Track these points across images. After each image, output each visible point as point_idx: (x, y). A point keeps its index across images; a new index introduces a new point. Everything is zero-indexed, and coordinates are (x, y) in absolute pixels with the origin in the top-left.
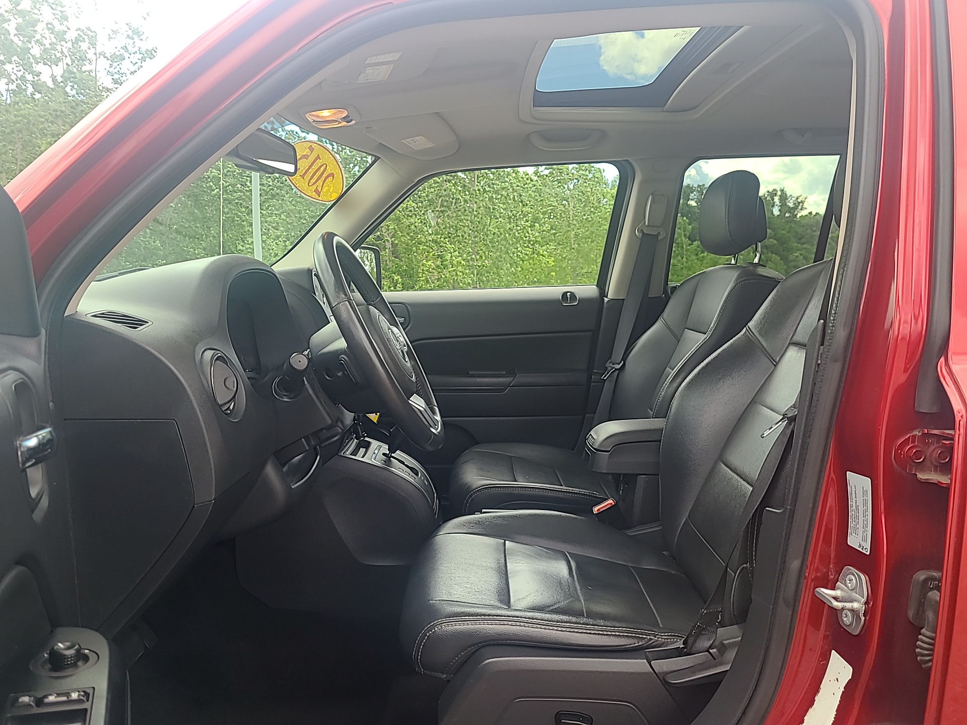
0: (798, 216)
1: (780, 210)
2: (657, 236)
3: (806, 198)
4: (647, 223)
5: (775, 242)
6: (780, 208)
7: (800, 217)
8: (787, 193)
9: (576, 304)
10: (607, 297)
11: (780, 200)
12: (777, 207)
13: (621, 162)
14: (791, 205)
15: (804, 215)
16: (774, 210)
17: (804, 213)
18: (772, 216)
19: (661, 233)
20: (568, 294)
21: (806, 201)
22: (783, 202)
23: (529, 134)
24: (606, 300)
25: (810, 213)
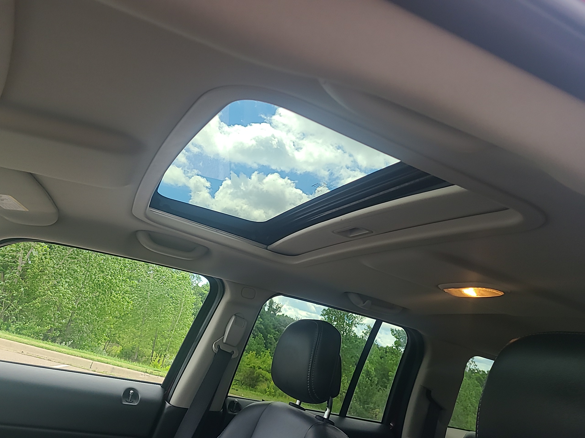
0: (277, 315)
1: (268, 309)
2: (231, 354)
3: (282, 306)
4: (224, 341)
5: (262, 327)
6: (268, 307)
7: (278, 315)
8: (274, 301)
9: (136, 404)
10: (169, 403)
11: (270, 304)
12: (267, 307)
13: (215, 278)
14: (275, 308)
15: (280, 315)
16: (265, 308)
17: (280, 314)
18: (264, 311)
19: (235, 352)
20: (131, 391)
21: (282, 307)
22: (271, 305)
23: (137, 231)
24: (168, 405)
25: (283, 315)
